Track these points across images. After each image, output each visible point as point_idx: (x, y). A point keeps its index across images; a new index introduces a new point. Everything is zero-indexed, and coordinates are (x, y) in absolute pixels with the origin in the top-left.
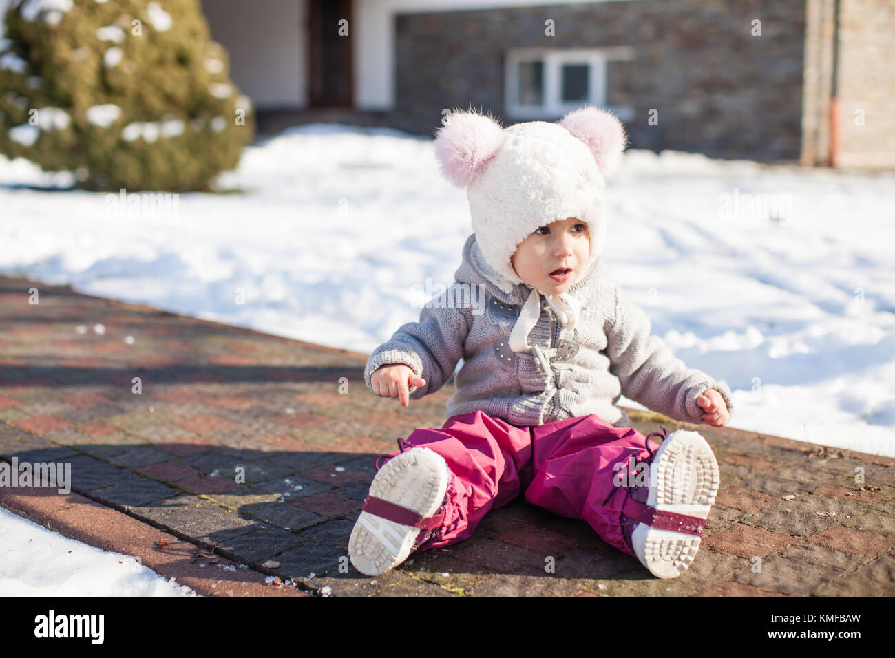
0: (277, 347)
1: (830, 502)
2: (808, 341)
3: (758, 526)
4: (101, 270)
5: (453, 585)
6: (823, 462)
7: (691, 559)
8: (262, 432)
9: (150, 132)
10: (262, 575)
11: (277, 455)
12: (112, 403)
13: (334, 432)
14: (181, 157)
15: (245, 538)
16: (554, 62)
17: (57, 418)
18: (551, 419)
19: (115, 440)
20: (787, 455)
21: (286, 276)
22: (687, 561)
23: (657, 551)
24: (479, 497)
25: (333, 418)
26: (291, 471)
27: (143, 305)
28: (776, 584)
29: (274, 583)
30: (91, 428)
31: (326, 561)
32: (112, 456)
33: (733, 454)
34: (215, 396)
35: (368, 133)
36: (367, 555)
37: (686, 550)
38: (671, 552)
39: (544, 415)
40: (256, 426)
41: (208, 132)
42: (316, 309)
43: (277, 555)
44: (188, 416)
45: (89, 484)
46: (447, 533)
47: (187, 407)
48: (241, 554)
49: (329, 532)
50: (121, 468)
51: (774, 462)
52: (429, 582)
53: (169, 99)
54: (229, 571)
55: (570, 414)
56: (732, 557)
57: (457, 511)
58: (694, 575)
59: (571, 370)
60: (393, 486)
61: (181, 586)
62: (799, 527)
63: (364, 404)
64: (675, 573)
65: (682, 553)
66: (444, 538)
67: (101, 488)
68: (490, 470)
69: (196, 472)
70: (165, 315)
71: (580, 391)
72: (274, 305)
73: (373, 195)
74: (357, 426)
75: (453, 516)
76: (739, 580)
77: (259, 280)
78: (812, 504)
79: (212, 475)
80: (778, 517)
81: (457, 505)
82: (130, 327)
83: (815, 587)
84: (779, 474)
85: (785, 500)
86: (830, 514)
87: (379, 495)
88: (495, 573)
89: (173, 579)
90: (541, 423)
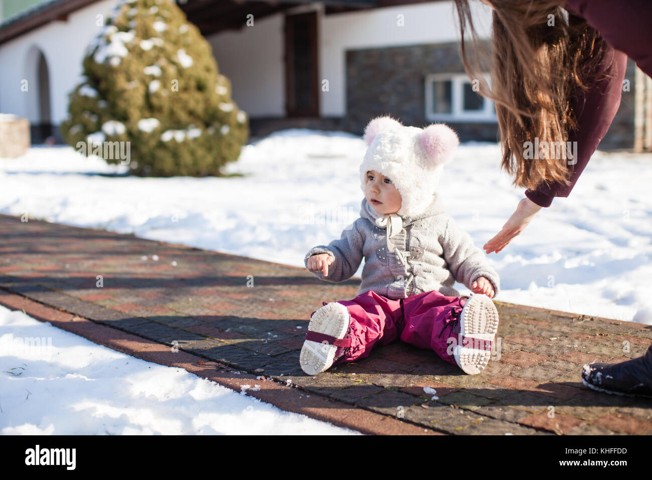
0: (264, 267)
1: (576, 341)
2: (591, 260)
3: (531, 351)
4: (152, 224)
5: (357, 378)
6: (581, 323)
7: (486, 363)
8: (255, 310)
9: (179, 136)
10: (254, 376)
11: (263, 321)
12: (167, 297)
13: (297, 310)
14: (200, 152)
15: (247, 359)
16: (458, 82)
17: (136, 304)
18: (411, 294)
19: (171, 314)
20: (560, 319)
21: (271, 226)
22: (483, 365)
23: (466, 360)
24: (371, 333)
25: (296, 303)
26: (271, 329)
27: (181, 245)
28: (532, 377)
29: (261, 379)
30: (155, 309)
31: (289, 369)
32: (169, 323)
33: (527, 319)
34: (227, 293)
35: (327, 135)
36: (310, 364)
37: (483, 359)
38: (474, 360)
39: (407, 292)
40: (251, 307)
41: (218, 135)
42: (289, 246)
43: (262, 367)
44: (211, 303)
45: (157, 336)
46: (354, 352)
47: (211, 298)
48: (243, 366)
49: (292, 356)
50: (175, 328)
51: (551, 323)
52: (344, 377)
53: (191, 113)
54: (237, 374)
55: (422, 290)
56: (512, 365)
57: (358, 339)
58: (489, 373)
59: (420, 265)
60: (320, 324)
61: (211, 381)
62: (554, 352)
63: (315, 296)
64: (477, 372)
65: (481, 360)
66: (353, 355)
67: (165, 337)
68: (377, 320)
69: (217, 330)
70: (195, 250)
71: (426, 278)
72: (262, 244)
73: (331, 176)
74: (311, 307)
75: (356, 342)
76: (513, 375)
77: (253, 229)
78: (565, 342)
79: (227, 331)
80: (544, 348)
81: (358, 336)
82: (174, 257)
83: (553, 378)
84: (551, 328)
85: (550, 340)
86: (574, 346)
87: (314, 330)
88: (380, 373)
89: (207, 378)
90: (406, 296)
